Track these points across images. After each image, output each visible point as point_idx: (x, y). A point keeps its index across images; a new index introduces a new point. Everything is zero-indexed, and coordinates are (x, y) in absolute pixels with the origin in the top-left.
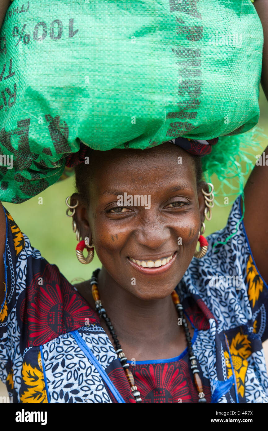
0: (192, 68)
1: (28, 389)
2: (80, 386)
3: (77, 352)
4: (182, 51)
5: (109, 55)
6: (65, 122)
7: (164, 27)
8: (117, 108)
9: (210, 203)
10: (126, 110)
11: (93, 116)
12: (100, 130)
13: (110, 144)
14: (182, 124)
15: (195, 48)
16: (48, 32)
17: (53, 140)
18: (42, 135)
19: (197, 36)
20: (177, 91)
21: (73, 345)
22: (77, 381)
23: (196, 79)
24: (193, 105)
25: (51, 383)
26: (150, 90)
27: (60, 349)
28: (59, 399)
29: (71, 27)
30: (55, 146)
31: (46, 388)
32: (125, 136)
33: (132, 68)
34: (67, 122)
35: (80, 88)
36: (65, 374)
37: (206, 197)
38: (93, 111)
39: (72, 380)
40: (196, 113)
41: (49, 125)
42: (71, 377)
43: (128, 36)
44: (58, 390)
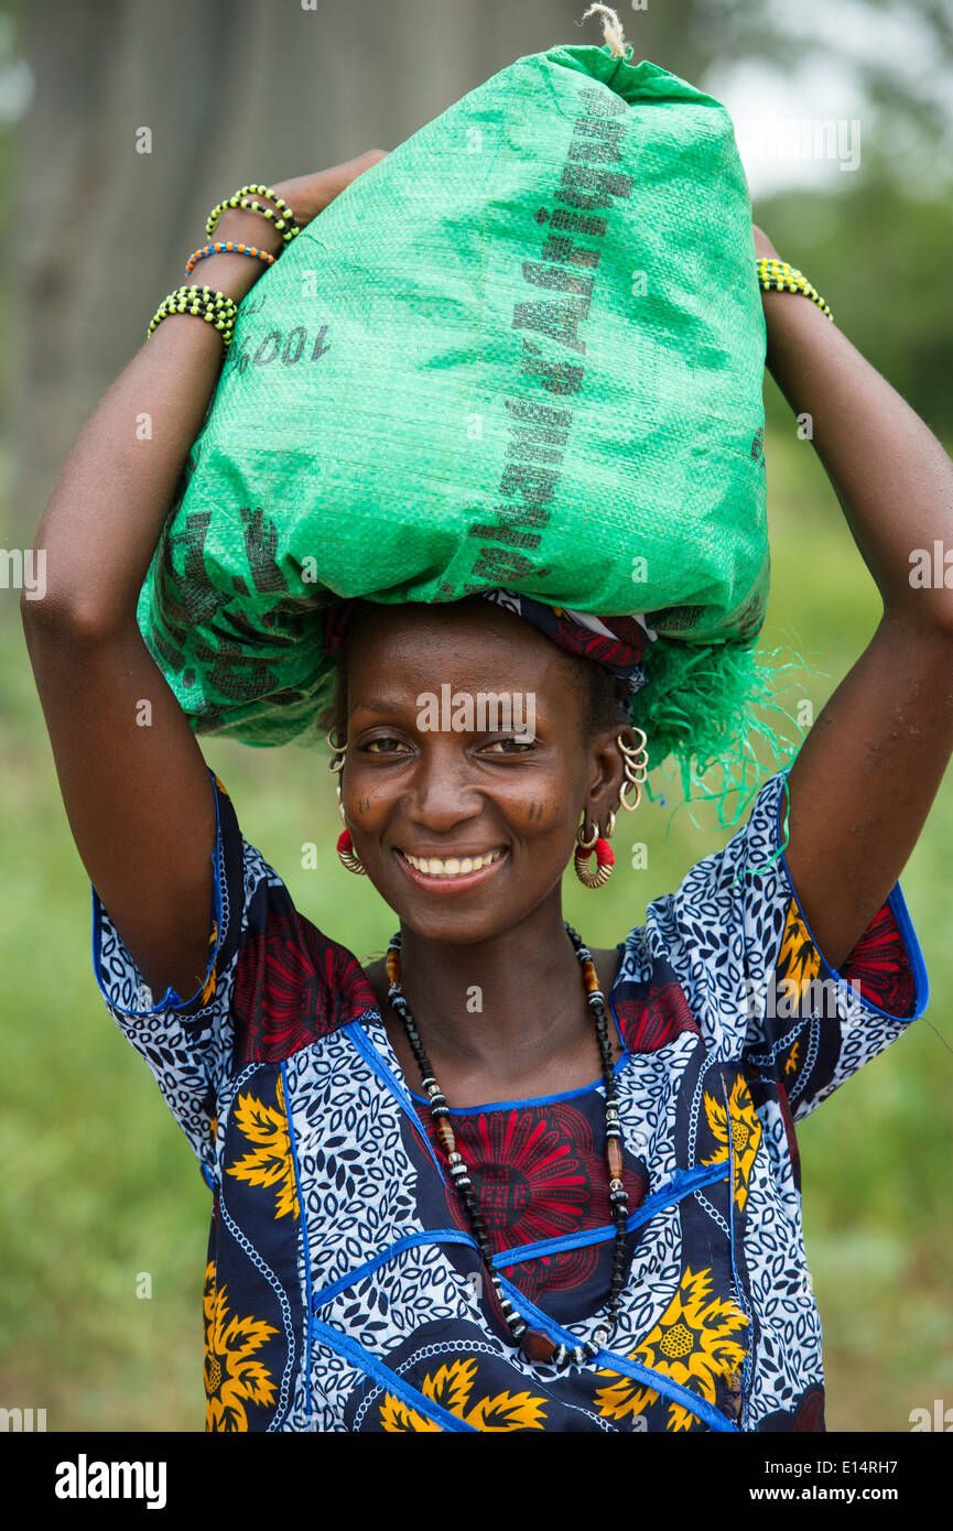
0: (541, 445)
1: (255, 1150)
2: (361, 1143)
3: (356, 1068)
4: (526, 410)
5: (369, 397)
6: (271, 523)
7: (493, 355)
8: (369, 500)
9: (638, 773)
10: (385, 508)
11: (320, 511)
12: (334, 545)
13: (360, 581)
14: (507, 555)
15: (558, 409)
16: (282, 349)
17: (250, 560)
18: (231, 550)
19: (567, 385)
20: (498, 483)
21: (347, 1053)
22: (353, 1132)
23: (546, 467)
24: (532, 518)
25: (302, 1140)
26: (439, 473)
27: (323, 1068)
28: (317, 1171)
29: (319, 341)
30: (253, 574)
31: (292, 1150)
32: (387, 565)
33: (410, 426)
34: (275, 521)
35: (306, 456)
36: (328, 1116)
37: (627, 759)
38: (322, 502)
39: (342, 1131)
40: (539, 536)
41: (246, 528)
42: (339, 1123)
43: (417, 363)
44: (314, 1153)
